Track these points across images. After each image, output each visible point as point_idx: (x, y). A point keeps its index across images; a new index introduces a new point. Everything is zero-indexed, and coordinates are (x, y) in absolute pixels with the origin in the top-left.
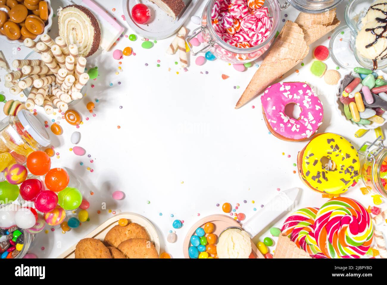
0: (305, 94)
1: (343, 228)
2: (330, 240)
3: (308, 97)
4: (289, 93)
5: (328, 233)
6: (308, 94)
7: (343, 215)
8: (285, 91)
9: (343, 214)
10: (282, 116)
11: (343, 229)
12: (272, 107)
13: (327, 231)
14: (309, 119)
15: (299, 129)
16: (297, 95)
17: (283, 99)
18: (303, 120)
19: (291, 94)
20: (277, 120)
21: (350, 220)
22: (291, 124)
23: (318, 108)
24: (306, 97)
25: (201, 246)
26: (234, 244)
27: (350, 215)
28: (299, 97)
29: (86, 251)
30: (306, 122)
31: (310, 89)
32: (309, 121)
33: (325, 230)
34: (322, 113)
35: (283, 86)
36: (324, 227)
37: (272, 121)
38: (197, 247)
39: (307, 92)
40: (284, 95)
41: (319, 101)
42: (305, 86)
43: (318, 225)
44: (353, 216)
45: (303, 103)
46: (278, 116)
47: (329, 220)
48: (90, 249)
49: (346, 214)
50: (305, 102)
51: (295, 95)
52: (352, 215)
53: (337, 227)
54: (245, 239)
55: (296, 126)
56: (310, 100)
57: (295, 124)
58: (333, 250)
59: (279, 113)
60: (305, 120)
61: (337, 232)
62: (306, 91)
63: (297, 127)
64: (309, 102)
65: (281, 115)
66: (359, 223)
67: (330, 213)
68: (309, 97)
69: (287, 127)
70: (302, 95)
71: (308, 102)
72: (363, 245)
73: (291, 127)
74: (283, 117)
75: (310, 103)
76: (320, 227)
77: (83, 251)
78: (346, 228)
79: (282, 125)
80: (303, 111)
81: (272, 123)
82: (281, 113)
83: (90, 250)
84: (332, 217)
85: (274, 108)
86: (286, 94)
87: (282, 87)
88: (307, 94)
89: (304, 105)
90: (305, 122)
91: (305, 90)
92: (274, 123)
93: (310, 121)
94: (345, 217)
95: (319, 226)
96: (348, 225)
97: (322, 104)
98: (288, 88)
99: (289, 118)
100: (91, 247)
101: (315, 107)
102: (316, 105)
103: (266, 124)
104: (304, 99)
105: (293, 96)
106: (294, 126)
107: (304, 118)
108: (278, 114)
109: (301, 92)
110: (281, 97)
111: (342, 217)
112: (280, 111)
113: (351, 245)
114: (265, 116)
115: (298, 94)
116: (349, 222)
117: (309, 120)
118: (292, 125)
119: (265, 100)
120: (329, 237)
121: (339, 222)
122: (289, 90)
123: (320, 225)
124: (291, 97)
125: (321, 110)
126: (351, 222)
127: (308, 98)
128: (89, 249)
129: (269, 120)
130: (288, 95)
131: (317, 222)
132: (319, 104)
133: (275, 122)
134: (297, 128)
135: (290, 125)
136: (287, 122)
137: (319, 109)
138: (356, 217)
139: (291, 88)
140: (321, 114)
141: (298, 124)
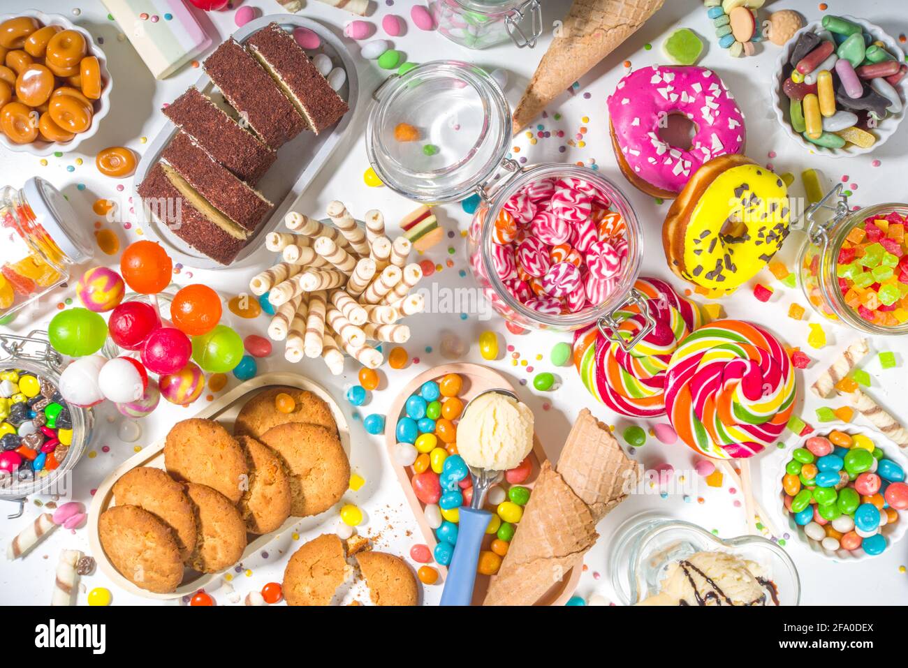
0: (706, 92)
1: (728, 387)
2: (698, 413)
3: (712, 98)
4: (670, 88)
5: (693, 400)
6: (713, 93)
7: (730, 360)
8: (663, 84)
9: (728, 356)
10: (652, 141)
11: (727, 390)
12: (632, 120)
13: (691, 393)
14: (712, 148)
15: (689, 171)
16: (688, 95)
17: (657, 101)
18: (700, 151)
19: (675, 91)
20: (641, 149)
21: (744, 368)
22: (673, 159)
23: (732, 124)
24: (709, 99)
25: (426, 419)
26: (496, 424)
27: (745, 358)
28: (692, 100)
29: (190, 445)
30: (706, 155)
31: (718, 82)
32: (713, 153)
33: (687, 393)
34: (742, 137)
35: (658, 73)
36: (685, 386)
37: (632, 152)
38: (417, 422)
39: (711, 88)
40: (659, 95)
41: (736, 110)
42: (706, 75)
43: (672, 382)
44: (752, 361)
45: (702, 114)
46: (644, 139)
47: (697, 371)
48: (197, 441)
49: (736, 358)
50: (705, 111)
51: (684, 94)
52: (748, 358)
53: (715, 385)
54: (522, 417)
55: (683, 163)
56: (716, 106)
57: (681, 160)
58: (705, 433)
59: (646, 133)
60: (705, 150)
61: (713, 396)
62: (709, 86)
63: (686, 166)
64: (715, 111)
65: (650, 138)
66: (764, 376)
67: (701, 355)
68: (716, 101)
69: (663, 165)
70: (699, 95)
71: (711, 111)
72: (771, 420)
73: (672, 167)
74: (655, 142)
75: (717, 113)
76: (677, 386)
77: (183, 448)
78: (734, 386)
79: (651, 160)
80: (701, 132)
81: (631, 156)
82: (652, 135)
83: (198, 444)
84: (703, 363)
85: (636, 122)
86: (663, 92)
87: (655, 76)
88: (710, 93)
89: (703, 117)
90: (704, 155)
91: (706, 83)
92: (634, 156)
93: (715, 154)
94: (732, 363)
95: (675, 384)
96: (740, 380)
97: (743, 116)
98: (669, 78)
99: (668, 146)
100: (199, 438)
101: (727, 123)
102: (729, 119)
103: (617, 158)
104: (704, 104)
105: (680, 97)
106: (680, 164)
107: (701, 146)
108: (645, 135)
109: (697, 87)
110: (653, 99)
111: (727, 363)
112: (650, 130)
113: (746, 421)
114: (616, 139)
115: (691, 92)
116: (743, 373)
117: (711, 151)
118: (675, 161)
119: (617, 104)
120: (695, 407)
121: (718, 374)
122: (672, 84)
123: (677, 381)
124: (674, 97)
125: (740, 130)
126: (746, 373)
127: (713, 102)
128: (195, 442)
129: (625, 150)
130: (669, 93)
131: (671, 376)
132: (737, 117)
133: (637, 153)
134: (685, 169)
135: (669, 162)
136: (664, 155)
137: (736, 126)
138: (757, 362)
139: (675, 78)
140: (739, 139)
141: (688, 160)
